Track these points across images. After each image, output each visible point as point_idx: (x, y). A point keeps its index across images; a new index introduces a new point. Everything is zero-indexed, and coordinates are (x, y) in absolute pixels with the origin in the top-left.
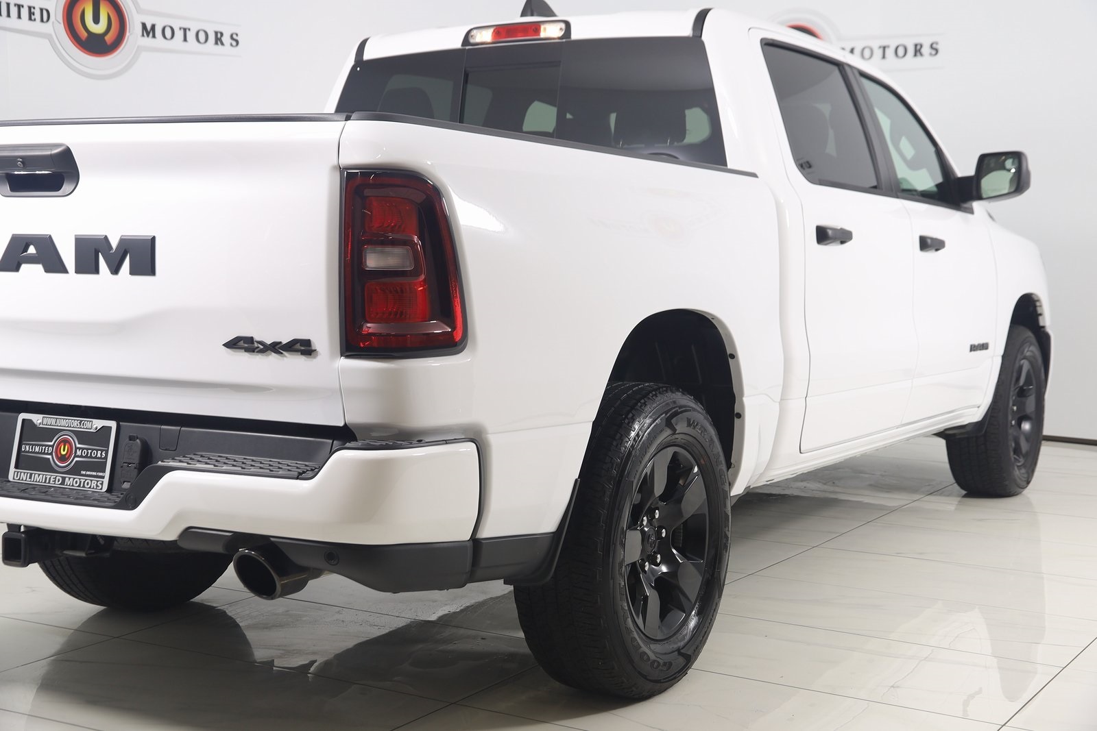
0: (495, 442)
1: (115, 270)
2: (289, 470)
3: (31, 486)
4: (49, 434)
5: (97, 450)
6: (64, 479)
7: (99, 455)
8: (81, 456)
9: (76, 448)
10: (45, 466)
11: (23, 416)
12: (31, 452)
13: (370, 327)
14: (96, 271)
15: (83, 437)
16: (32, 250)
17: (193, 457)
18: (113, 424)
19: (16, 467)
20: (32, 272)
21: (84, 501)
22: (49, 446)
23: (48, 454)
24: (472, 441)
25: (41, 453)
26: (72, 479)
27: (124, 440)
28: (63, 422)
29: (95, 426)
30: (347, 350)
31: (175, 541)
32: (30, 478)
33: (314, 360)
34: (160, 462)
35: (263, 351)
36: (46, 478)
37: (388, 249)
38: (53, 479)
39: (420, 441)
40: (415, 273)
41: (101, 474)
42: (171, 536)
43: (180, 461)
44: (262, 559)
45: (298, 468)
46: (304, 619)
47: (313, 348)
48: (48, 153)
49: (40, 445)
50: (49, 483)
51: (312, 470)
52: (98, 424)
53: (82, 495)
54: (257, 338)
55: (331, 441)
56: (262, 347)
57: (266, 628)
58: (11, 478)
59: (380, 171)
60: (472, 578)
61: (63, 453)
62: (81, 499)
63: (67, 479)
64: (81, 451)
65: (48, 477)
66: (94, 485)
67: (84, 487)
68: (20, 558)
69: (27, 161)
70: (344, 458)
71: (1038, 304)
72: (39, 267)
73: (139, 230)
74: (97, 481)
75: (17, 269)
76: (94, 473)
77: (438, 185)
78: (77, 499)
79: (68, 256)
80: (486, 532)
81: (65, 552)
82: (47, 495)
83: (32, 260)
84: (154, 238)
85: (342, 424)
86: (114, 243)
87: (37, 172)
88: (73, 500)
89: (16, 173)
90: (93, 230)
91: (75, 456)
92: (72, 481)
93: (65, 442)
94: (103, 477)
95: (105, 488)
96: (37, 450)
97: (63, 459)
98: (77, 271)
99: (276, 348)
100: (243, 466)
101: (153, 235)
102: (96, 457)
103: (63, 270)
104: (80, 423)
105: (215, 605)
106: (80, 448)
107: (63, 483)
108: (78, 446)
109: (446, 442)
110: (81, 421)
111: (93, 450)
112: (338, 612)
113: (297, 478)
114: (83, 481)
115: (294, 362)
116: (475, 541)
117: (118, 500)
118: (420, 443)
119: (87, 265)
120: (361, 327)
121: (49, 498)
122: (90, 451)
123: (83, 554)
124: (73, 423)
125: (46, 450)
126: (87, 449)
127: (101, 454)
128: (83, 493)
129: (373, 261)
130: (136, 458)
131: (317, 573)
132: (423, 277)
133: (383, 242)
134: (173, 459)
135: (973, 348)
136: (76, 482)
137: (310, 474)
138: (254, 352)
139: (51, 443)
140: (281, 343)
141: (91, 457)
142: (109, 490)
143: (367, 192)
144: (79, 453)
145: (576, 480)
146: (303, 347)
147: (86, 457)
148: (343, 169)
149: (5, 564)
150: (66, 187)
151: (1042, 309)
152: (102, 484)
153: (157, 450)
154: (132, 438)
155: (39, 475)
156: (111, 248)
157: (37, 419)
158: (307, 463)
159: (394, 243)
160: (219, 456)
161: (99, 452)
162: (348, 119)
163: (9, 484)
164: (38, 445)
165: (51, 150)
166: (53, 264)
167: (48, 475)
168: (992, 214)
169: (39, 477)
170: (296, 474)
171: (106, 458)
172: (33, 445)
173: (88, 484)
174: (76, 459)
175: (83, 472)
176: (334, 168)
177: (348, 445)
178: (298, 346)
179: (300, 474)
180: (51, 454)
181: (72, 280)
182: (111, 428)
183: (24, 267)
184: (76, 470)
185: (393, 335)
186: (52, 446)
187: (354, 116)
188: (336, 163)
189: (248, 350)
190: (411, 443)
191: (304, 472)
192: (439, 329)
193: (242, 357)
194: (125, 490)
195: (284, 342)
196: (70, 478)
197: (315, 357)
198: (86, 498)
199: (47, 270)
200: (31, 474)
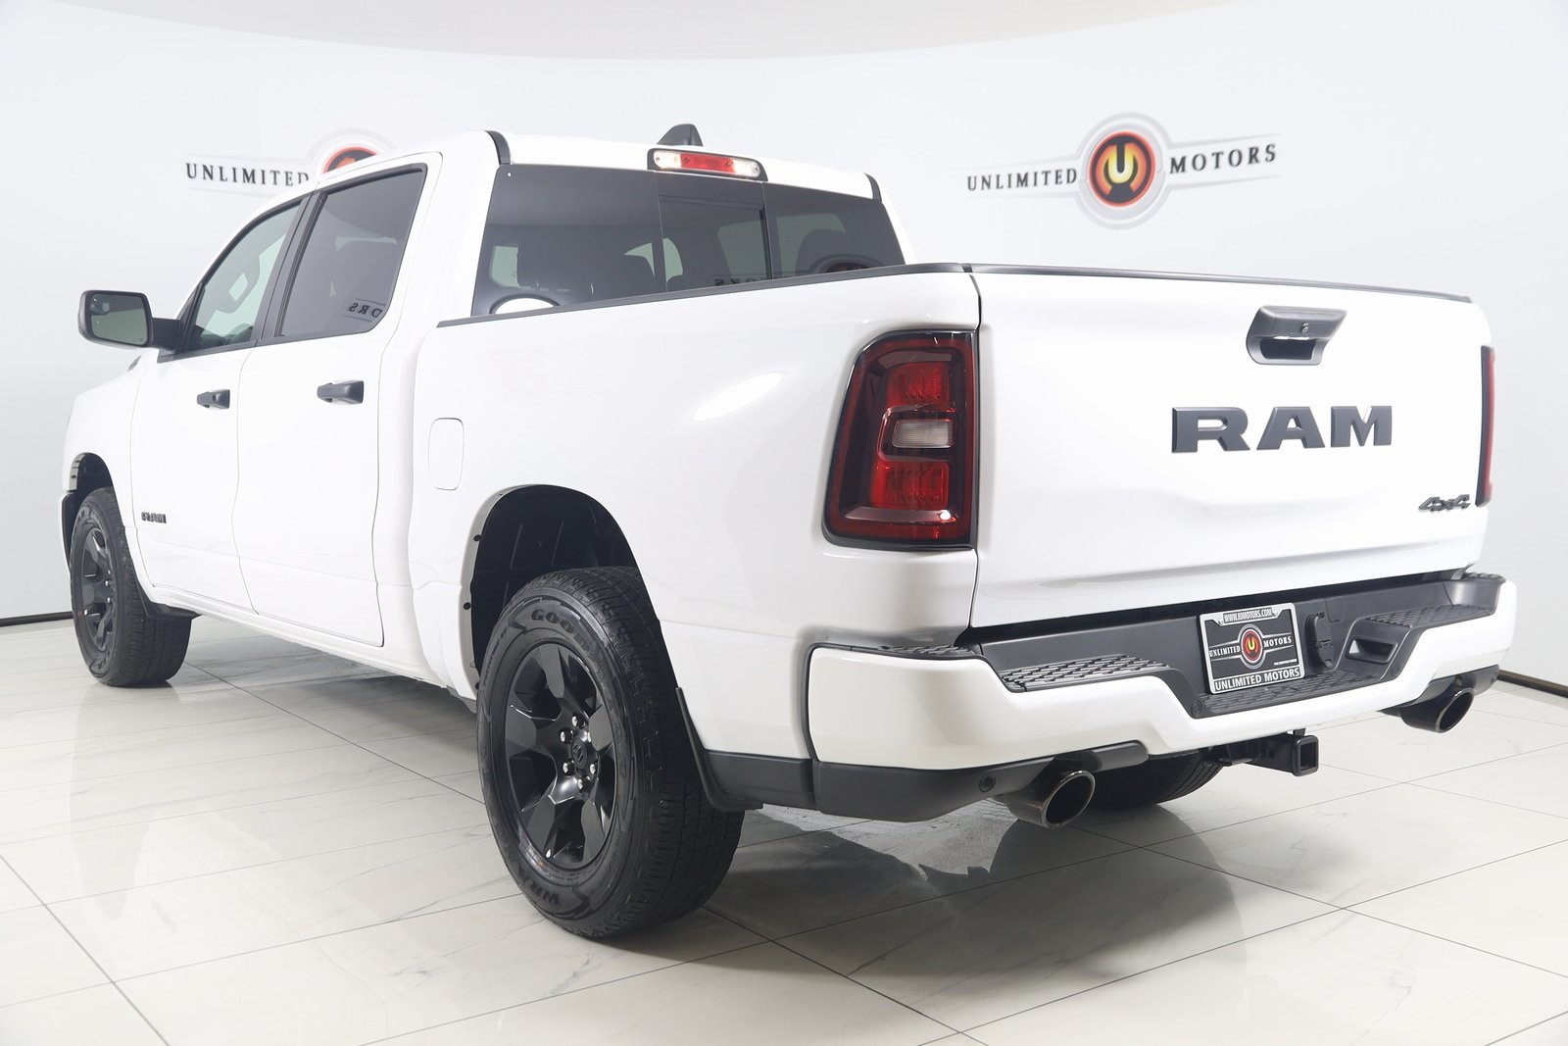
1: (1362, 442)
3: (1238, 693)
4: (1232, 631)
5: (1287, 636)
6: (1262, 675)
7: (1285, 642)
8: (1270, 647)
9: (1262, 640)
10: (1237, 668)
11: (1204, 618)
12: (1220, 657)
14: (1347, 443)
15: (1267, 626)
16: (1292, 425)
18: (1291, 607)
19: (1214, 677)
20: (1292, 446)
22: (1235, 645)
23: (1237, 654)
25: (1230, 655)
26: (1269, 674)
28: (1245, 615)
29: (1274, 613)
32: (1233, 684)
36: (1246, 680)
38: (1252, 679)
41: (1293, 661)
49: (1228, 646)
50: (1251, 683)
52: (1277, 609)
58: (1214, 691)
61: (1252, 648)
63: (1265, 675)
64: (1270, 643)
65: (1248, 678)
66: (1292, 673)
67: (1283, 678)
72: (1299, 442)
74: (1293, 669)
75: (1277, 446)
76: (1286, 662)
79: (1325, 431)
83: (1292, 435)
84: (1391, 407)
91: (1264, 649)
92: (1270, 676)
94: (1298, 663)
96: (1225, 653)
97: (1253, 655)
101: (1391, 403)
102: (1283, 645)
103: (1320, 445)
104: (1262, 612)
106: (1265, 639)
107: (1263, 681)
108: (1263, 637)
110: (1260, 610)
111: (1278, 638)
114: (1281, 673)
122: (1275, 640)
124: (1253, 614)
125: (1232, 650)
126: (1273, 638)
127: (1288, 640)
136: (1275, 676)
139: (1238, 641)
141: (1279, 646)
144: (1266, 644)
147: (1274, 646)
152: (1298, 670)
155: (1238, 678)
157: (1218, 617)
161: (1284, 638)
164: (1224, 647)
166: (1311, 440)
167: (1248, 676)
169: (1239, 681)
172: (1219, 648)
173: (1285, 674)
174: (1265, 652)
175: (1276, 664)
178: (1462, 501)
180: (1240, 653)
181: (1328, 454)
182: (1290, 610)
183: (1285, 443)
184: (1268, 664)
186: (1239, 644)
189: (1432, 509)
199: (1307, 445)
200: (1231, 680)
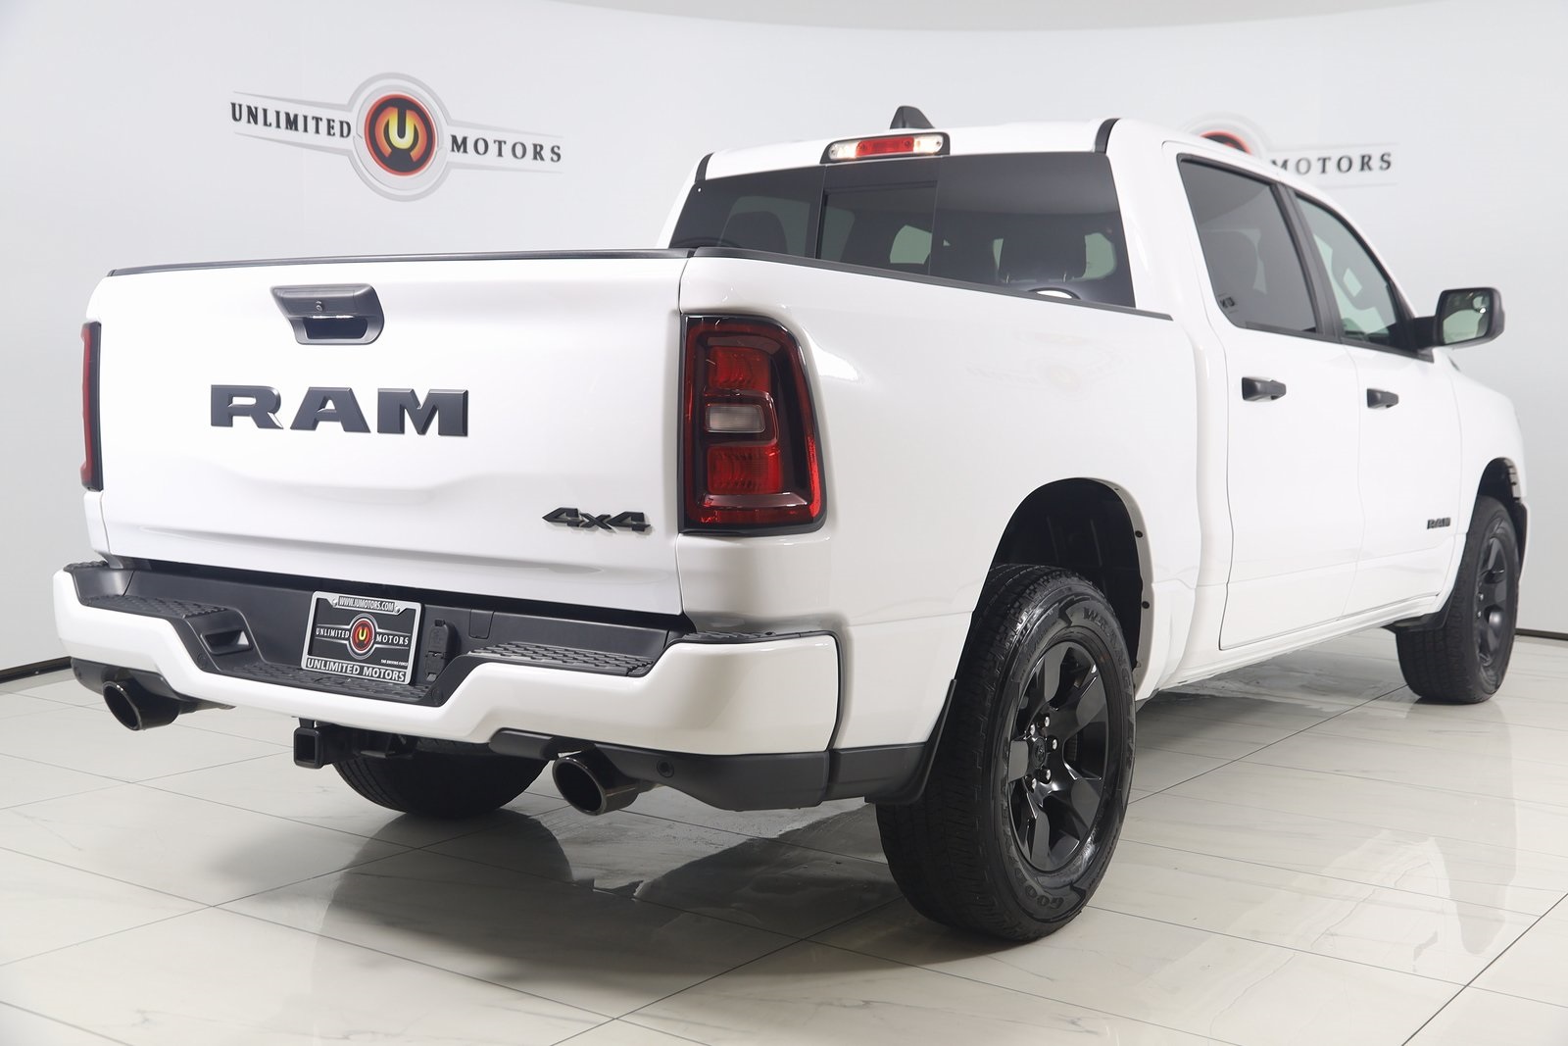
0: (857, 634)
1: (422, 429)
2: (617, 665)
3: (325, 676)
4: (346, 616)
5: (399, 636)
6: (362, 668)
7: (401, 642)
8: (381, 643)
9: (376, 633)
10: (341, 653)
11: (317, 595)
12: (326, 637)
13: (713, 499)
14: (401, 430)
15: (384, 620)
16: (330, 405)
17: (508, 646)
18: (417, 606)
19: (310, 653)
20: (330, 431)
21: (384, 695)
22: (346, 630)
23: (344, 639)
24: (831, 634)
25: (337, 638)
26: (370, 669)
27: (430, 626)
28: (362, 603)
29: (397, 609)
30: (686, 526)
31: (486, 745)
32: (325, 666)
33: (647, 537)
34: (470, 653)
35: (587, 526)
36: (342, 667)
37: (735, 408)
38: (350, 668)
39: (769, 634)
40: (766, 435)
41: (403, 664)
42: (482, 738)
43: (493, 652)
44: (585, 768)
45: (627, 663)
46: (630, 833)
47: (647, 523)
48: (351, 294)
49: (339, 629)
50: (346, 672)
51: (644, 666)
52: (401, 605)
53: (383, 688)
54: (582, 510)
55: (666, 632)
56: (587, 521)
57: (587, 843)
58: (303, 666)
59: (727, 317)
60: (828, 794)
61: (362, 638)
62: (381, 692)
63: (366, 668)
64: (382, 638)
65: (345, 666)
66: (395, 676)
67: (384, 678)
68: (313, 758)
69: (327, 304)
70: (682, 653)
71: (1511, 471)
72: (338, 425)
73: (451, 384)
74: (399, 672)
75: (313, 427)
76: (396, 663)
77: (794, 332)
78: (377, 692)
79: (370, 413)
80: (847, 741)
81: (363, 753)
82: (343, 687)
83: (330, 417)
84: (466, 394)
85: (678, 612)
86: (422, 399)
87: (338, 317)
88: (372, 694)
89: (314, 317)
90: (398, 383)
91: (375, 643)
92: (370, 671)
93: (364, 625)
94: (406, 668)
95: (408, 680)
96: (333, 634)
97: (361, 645)
98: (380, 431)
99: (603, 522)
100: (565, 659)
101: (465, 389)
102: (398, 644)
103: (365, 429)
104: (381, 605)
105: (528, 814)
106: (380, 634)
107: (361, 673)
108: (378, 630)
109: (800, 635)
110: (382, 602)
111: (394, 636)
112: (669, 827)
113: (627, 675)
114: (383, 671)
115: (624, 538)
116: (832, 751)
117: (422, 694)
118: (770, 636)
119: (390, 422)
120: (702, 499)
121: (346, 690)
122: (391, 637)
123: (383, 756)
124: (372, 604)
125: (341, 634)
126: (388, 635)
127: (404, 641)
128: (384, 685)
129: (717, 422)
130: (442, 646)
131: (648, 786)
132: (775, 441)
133: (729, 400)
134: (485, 649)
135: (1431, 524)
136: (376, 673)
137: (641, 670)
138: (578, 526)
139: (349, 627)
140: (609, 516)
141: (392, 644)
142: (413, 683)
143: (711, 341)
144: (379, 639)
145: (952, 681)
146: (634, 522)
147: (387, 643)
148: (685, 314)
149: (297, 764)
150: (369, 334)
151: (1517, 478)
152: (404, 675)
153: (467, 638)
154: (438, 623)
155: (335, 663)
156: (419, 404)
157: (333, 598)
158: (637, 657)
159: (742, 401)
160: (537, 647)
161: (402, 638)
162: (690, 255)
163: (301, 673)
164: (334, 629)
165: (354, 291)
166: (353, 421)
167: (345, 663)
168: (1456, 362)
169: (334, 666)
170: (625, 670)
171: (409, 645)
172: (328, 628)
173: (388, 675)
174: (376, 646)
175: (384, 661)
176: (674, 312)
177: (685, 637)
178: (629, 520)
179: (630, 670)
180: (348, 639)
181: (374, 440)
182: (415, 610)
183: (321, 424)
184: (375, 659)
185: (739, 509)
186: (350, 630)
187: (698, 251)
188: (676, 307)
189: (571, 524)
190: (759, 637)
191: (634, 668)
192: (792, 502)
193: (564, 533)
194: (431, 683)
195: (613, 515)
196: (368, 668)
197: (648, 534)
198: (387, 691)
199: (347, 429)
200: (326, 662)
